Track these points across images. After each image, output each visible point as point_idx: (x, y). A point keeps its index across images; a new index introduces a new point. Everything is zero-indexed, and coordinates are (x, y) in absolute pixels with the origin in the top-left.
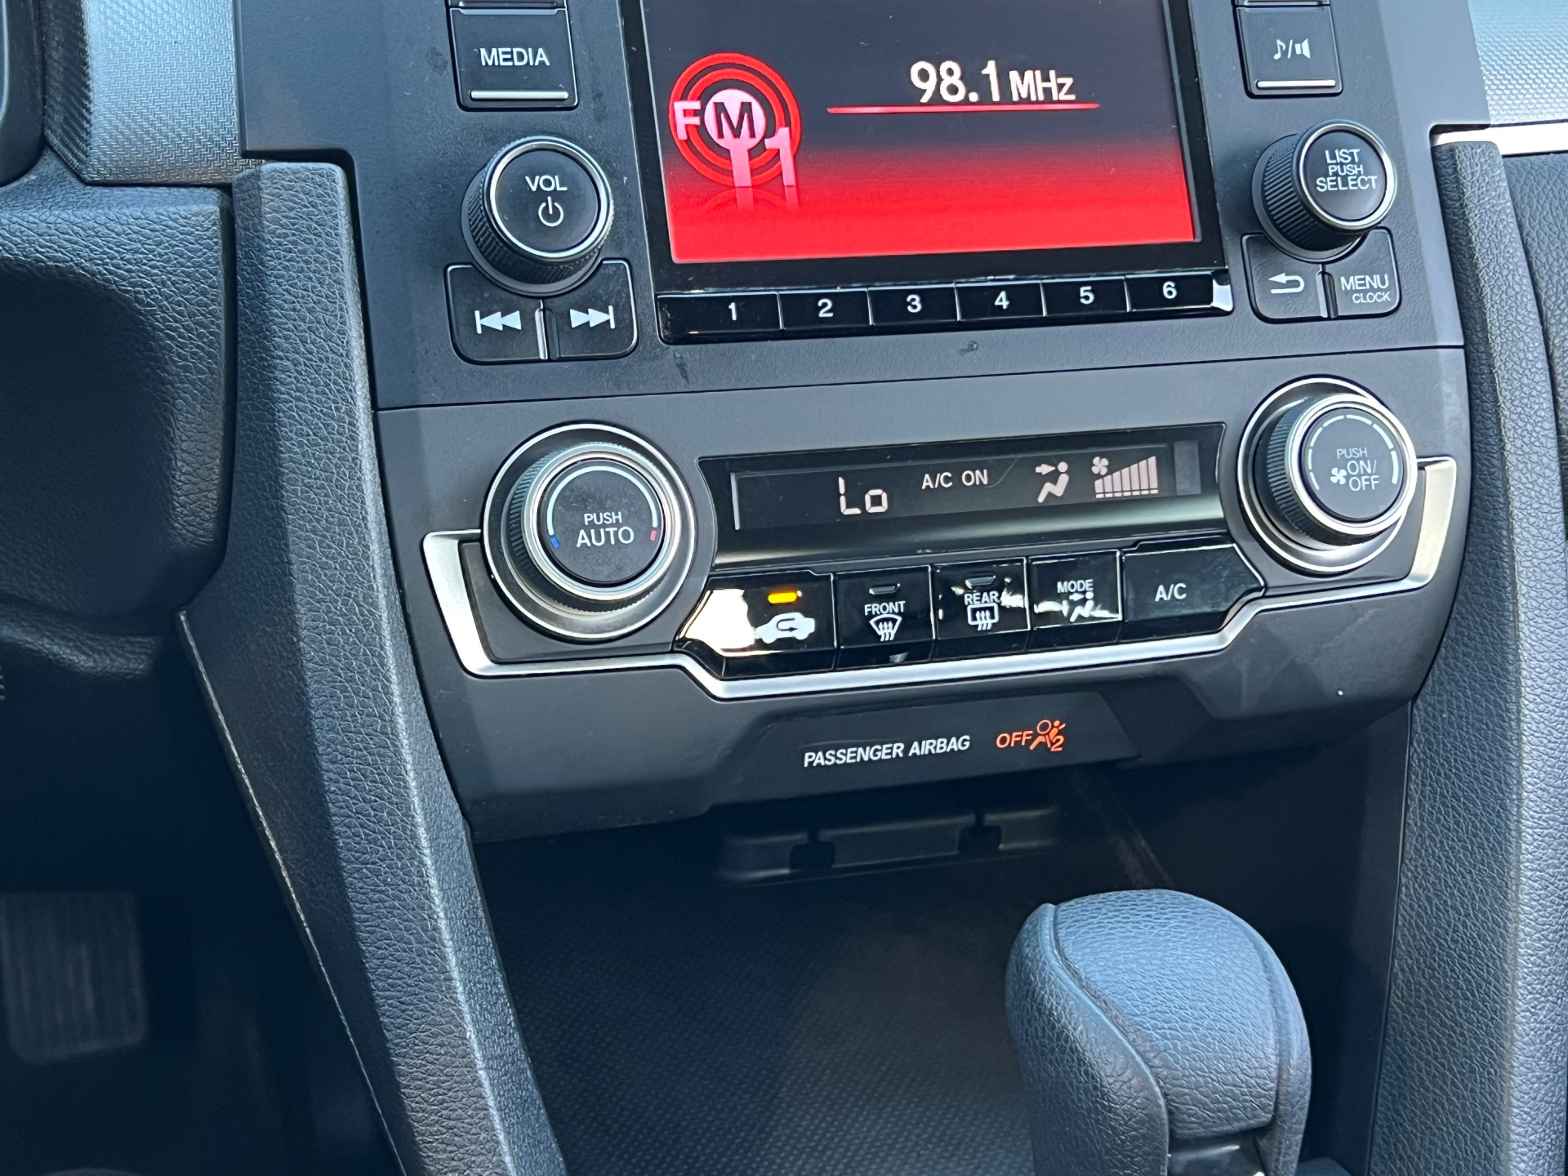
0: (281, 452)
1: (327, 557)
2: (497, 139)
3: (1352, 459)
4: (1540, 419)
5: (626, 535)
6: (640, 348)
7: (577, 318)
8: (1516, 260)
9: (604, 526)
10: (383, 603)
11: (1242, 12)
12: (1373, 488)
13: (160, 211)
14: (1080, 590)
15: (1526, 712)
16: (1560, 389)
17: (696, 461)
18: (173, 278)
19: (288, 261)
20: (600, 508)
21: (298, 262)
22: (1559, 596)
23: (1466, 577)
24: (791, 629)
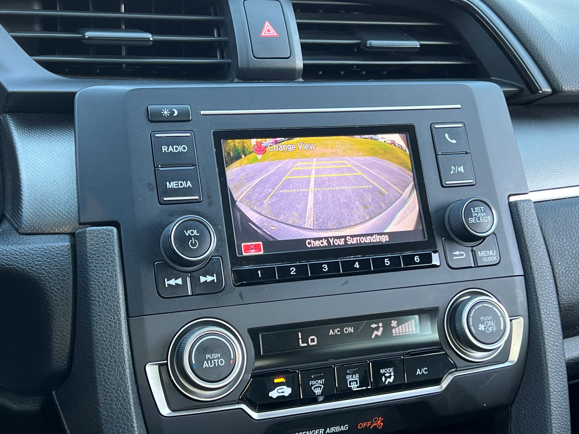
0: (93, 336)
1: (110, 375)
2: (173, 215)
3: (486, 320)
4: (552, 301)
5: (222, 362)
6: (226, 288)
7: (202, 279)
8: (541, 243)
9: (213, 359)
10: (130, 392)
11: (439, 157)
12: (494, 331)
13: (48, 245)
14: (389, 372)
15: (553, 412)
16: (559, 289)
17: (246, 330)
18: (53, 271)
19: (96, 264)
20: (212, 352)
21: (100, 264)
22: (562, 367)
23: (529, 360)
24: (283, 392)
